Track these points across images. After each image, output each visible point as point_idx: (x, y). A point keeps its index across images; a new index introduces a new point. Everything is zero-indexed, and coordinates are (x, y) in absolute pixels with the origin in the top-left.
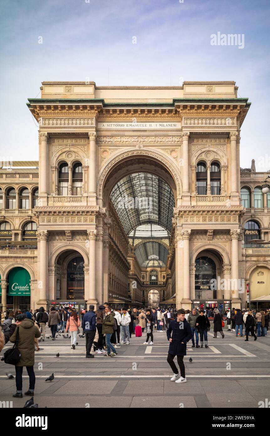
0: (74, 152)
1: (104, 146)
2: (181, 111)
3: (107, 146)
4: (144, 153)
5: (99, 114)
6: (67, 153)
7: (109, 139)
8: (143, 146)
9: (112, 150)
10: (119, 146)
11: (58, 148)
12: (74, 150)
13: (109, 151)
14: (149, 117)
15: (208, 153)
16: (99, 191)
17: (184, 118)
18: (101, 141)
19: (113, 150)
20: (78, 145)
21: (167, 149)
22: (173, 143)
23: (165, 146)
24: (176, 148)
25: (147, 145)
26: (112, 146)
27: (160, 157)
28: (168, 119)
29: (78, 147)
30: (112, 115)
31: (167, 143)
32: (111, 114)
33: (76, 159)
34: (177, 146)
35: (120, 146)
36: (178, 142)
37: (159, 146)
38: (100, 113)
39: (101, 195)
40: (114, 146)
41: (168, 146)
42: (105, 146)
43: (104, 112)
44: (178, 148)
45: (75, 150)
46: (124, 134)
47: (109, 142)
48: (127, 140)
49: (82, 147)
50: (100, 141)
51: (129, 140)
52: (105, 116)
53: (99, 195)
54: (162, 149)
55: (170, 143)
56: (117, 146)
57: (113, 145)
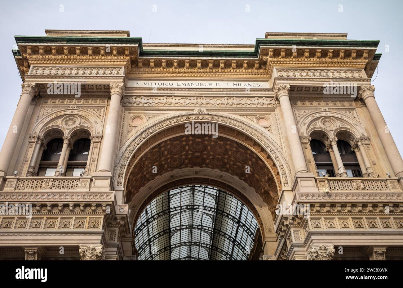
0: (79, 116)
1: (135, 109)
2: (270, 59)
3: (141, 109)
4: (210, 118)
5: (132, 68)
6: (66, 117)
7: (146, 100)
8: (207, 110)
9: (149, 116)
10: (163, 110)
11: (51, 111)
12: (81, 113)
13: (144, 116)
14: (216, 73)
15: (326, 121)
16: (119, 177)
17: (277, 69)
18: (130, 101)
19: (151, 116)
20: (89, 107)
21: (251, 115)
22: (259, 106)
23: (247, 110)
24: (267, 114)
25: (214, 108)
26: (151, 110)
27: (240, 124)
28: (247, 76)
29: (89, 109)
30: (153, 70)
31: (249, 106)
32: (152, 68)
33: (81, 126)
34: (267, 111)
35: (165, 110)
36: (268, 104)
37: (235, 110)
38: (133, 66)
39: (121, 183)
40: (154, 110)
41: (252, 110)
42: (138, 110)
43: (140, 64)
44: (270, 114)
45: (83, 114)
46: (174, 93)
47: (144, 103)
48: (177, 101)
49: (96, 109)
50: (130, 103)
51: (182, 101)
52: (141, 70)
53: (118, 183)
54: (240, 115)
55: (253, 106)
56: (159, 110)
57: (153, 108)
